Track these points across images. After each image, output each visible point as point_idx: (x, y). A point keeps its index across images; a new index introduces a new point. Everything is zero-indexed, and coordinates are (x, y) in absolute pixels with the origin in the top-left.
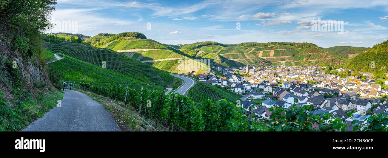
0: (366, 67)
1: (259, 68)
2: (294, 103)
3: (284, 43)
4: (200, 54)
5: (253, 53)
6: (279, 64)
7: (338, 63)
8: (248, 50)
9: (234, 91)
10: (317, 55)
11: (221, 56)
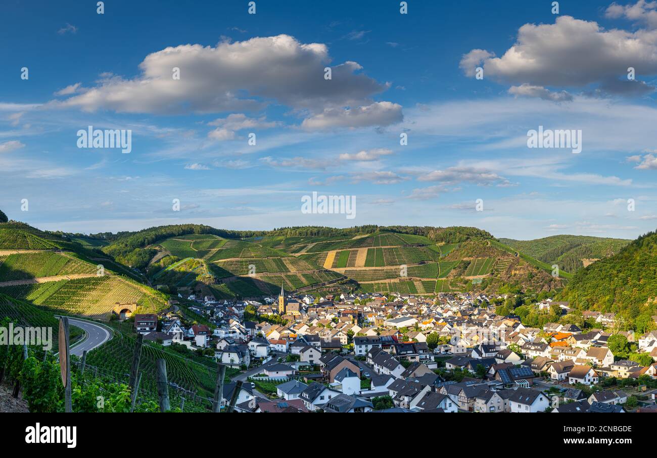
0: (608, 298)
1: (322, 299)
2: (360, 392)
3: (397, 227)
4: (159, 260)
5: (307, 258)
6: (379, 287)
7: (546, 286)
8: (295, 247)
9: (220, 360)
10: (488, 262)
11: (216, 267)
